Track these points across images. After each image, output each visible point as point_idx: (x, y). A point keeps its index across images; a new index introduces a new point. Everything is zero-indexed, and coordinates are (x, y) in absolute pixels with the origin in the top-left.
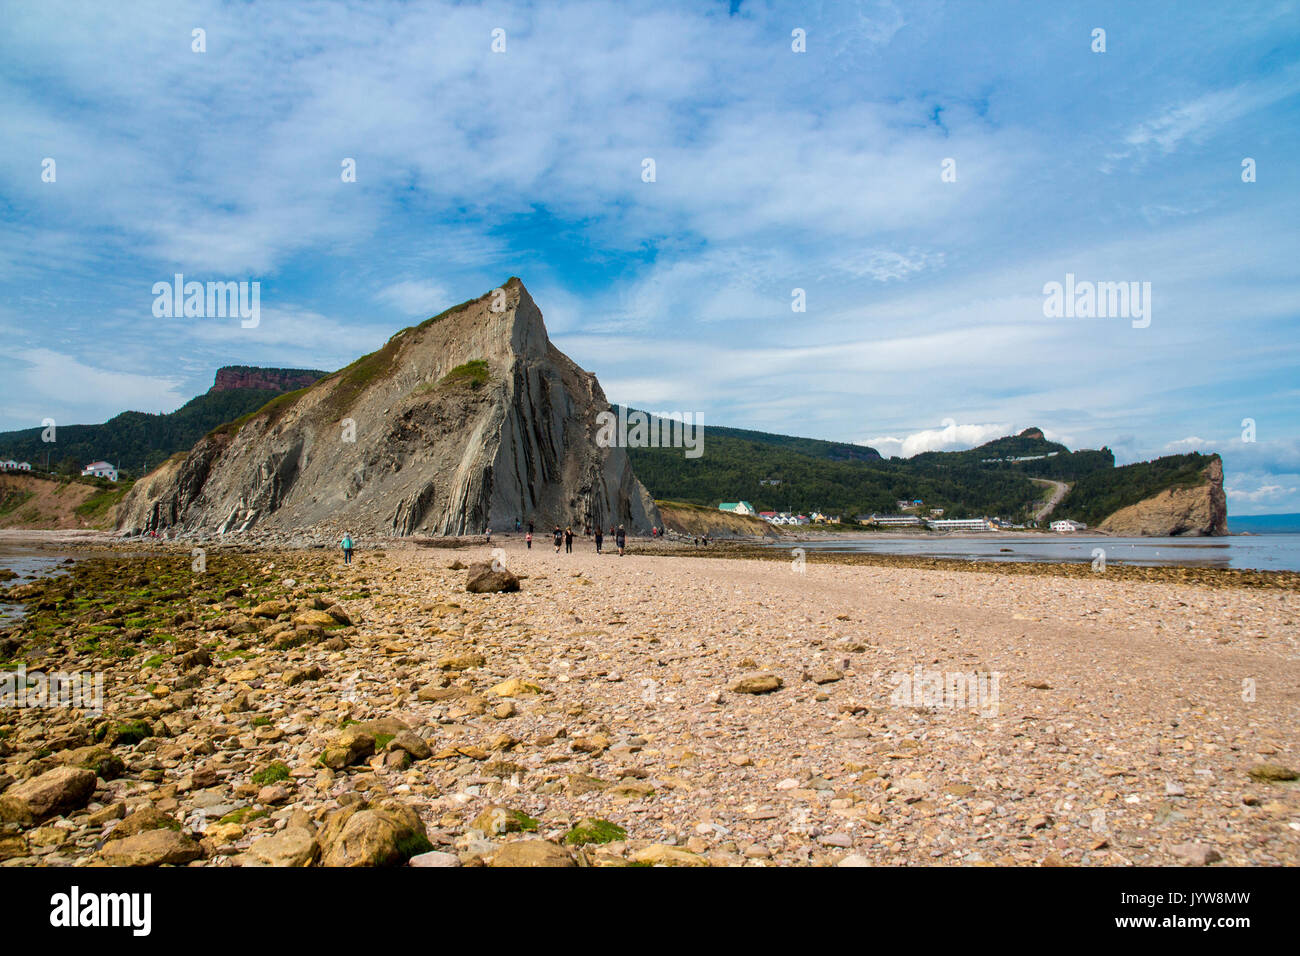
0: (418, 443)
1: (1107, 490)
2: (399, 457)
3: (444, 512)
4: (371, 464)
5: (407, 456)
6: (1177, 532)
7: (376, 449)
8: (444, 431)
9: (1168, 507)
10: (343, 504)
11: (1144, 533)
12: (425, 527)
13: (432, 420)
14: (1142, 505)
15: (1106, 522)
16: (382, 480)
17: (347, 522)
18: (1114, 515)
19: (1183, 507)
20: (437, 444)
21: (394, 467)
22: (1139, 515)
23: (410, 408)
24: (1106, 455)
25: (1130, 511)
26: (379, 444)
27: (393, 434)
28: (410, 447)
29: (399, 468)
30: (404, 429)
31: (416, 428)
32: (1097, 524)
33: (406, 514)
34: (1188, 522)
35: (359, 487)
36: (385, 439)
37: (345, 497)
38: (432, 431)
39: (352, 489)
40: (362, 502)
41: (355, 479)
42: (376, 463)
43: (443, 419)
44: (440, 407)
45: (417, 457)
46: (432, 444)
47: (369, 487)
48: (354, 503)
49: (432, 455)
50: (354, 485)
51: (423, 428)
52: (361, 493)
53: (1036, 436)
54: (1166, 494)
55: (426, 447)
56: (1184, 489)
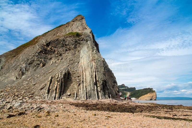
0: (53, 55)
1: (137, 93)
2: (44, 61)
3: (80, 84)
4: (29, 64)
5: (48, 60)
6: (151, 100)
7: (32, 58)
8: (66, 50)
9: (149, 96)
10: (14, 81)
11: (146, 100)
12: (69, 94)
13: (60, 45)
14: (145, 95)
15: (140, 98)
16: (35, 70)
17: (15, 90)
18: (141, 97)
19: (152, 96)
20: (63, 55)
21: (41, 65)
22: (145, 97)
23: (49, 41)
24: (134, 88)
25: (143, 96)
26: (34, 56)
27: (41, 52)
28: (49, 57)
29: (44, 65)
30: (46, 50)
31: (52, 49)
32: (138, 98)
33: (56, 84)
34: (153, 98)
35: (23, 74)
36: (37, 54)
37: (15, 78)
38: (60, 50)
39: (19, 75)
40: (25, 80)
41: (21, 70)
42: (32, 63)
43: (66, 45)
44: (64, 40)
45: (53, 60)
46: (61, 55)
47: (29, 74)
48: (20, 81)
49: (62, 59)
50: (20, 73)
51: (56, 49)
52: (23, 77)
53: (124, 85)
54: (149, 94)
55: (57, 56)
56: (152, 93)
